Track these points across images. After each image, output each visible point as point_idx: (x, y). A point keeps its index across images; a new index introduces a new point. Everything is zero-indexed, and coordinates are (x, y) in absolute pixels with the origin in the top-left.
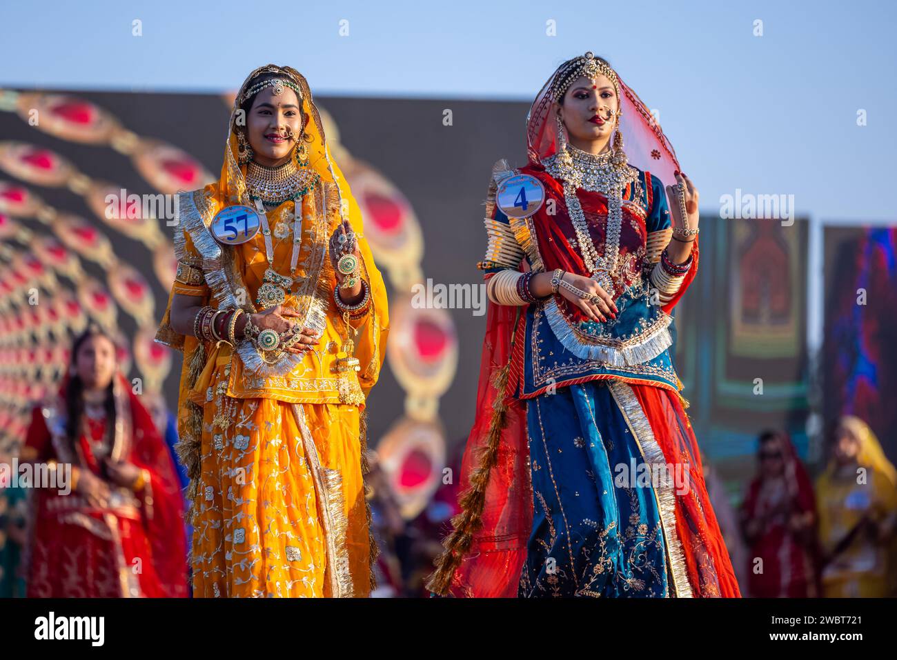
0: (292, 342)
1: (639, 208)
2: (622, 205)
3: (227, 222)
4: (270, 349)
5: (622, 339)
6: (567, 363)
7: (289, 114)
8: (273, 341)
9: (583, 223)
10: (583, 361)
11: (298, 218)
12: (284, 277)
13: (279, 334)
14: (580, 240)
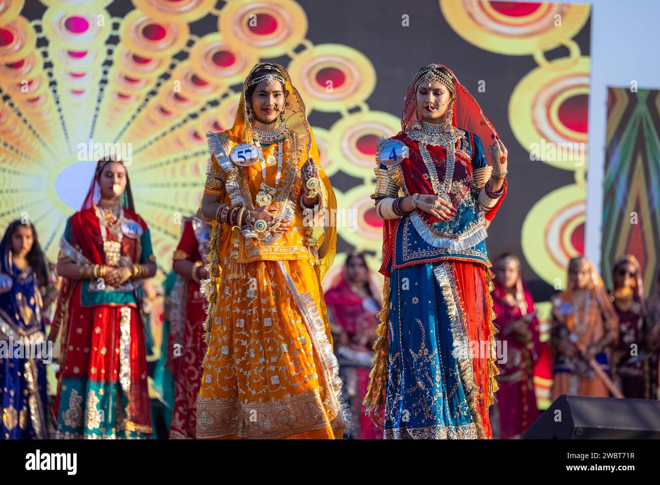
0: (274, 228)
1: (466, 154)
2: (455, 152)
3: (239, 153)
4: (262, 231)
5: (459, 234)
6: (426, 249)
7: (276, 96)
8: (263, 226)
9: (432, 164)
10: (436, 249)
11: (280, 154)
12: (271, 188)
13: (267, 222)
14: (430, 174)
